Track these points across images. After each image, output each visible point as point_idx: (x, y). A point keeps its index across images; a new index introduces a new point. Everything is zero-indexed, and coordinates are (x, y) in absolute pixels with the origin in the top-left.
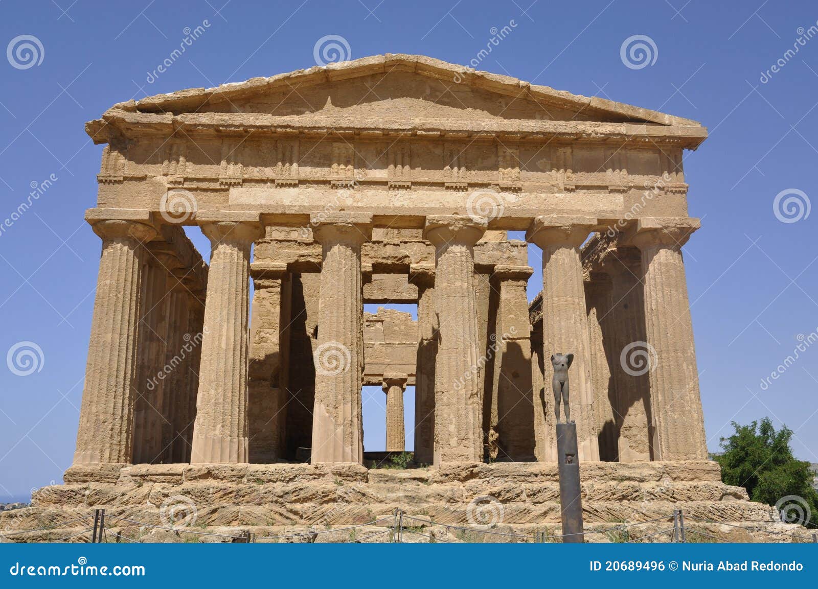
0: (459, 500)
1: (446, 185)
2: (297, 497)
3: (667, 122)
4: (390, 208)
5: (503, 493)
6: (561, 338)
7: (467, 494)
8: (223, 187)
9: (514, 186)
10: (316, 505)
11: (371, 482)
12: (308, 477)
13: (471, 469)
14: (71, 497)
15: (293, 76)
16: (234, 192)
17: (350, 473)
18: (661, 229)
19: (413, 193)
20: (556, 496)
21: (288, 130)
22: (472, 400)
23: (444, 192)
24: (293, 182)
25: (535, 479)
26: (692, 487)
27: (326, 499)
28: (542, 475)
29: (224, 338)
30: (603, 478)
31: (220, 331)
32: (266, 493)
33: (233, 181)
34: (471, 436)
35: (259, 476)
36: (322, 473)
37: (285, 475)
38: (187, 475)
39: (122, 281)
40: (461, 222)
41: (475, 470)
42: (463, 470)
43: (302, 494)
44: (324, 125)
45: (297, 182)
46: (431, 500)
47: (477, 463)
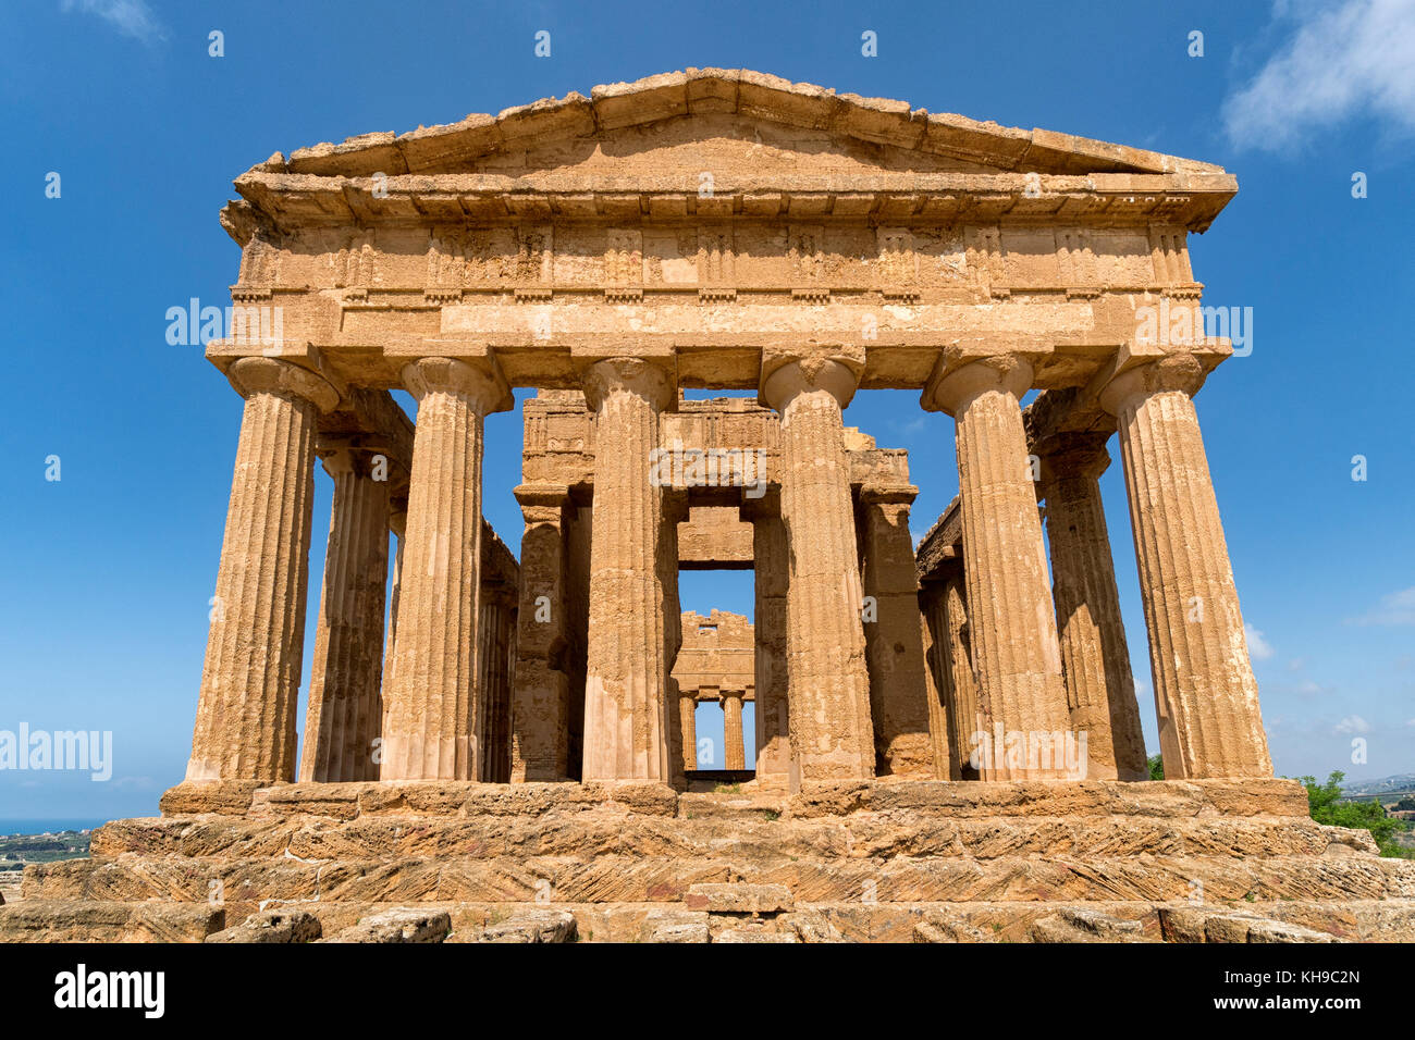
0: (841, 852)
1: (794, 292)
2: (550, 845)
3: (1166, 168)
4: (701, 334)
5: (920, 839)
6: (1000, 555)
7: (853, 840)
8: (431, 304)
9: (907, 293)
10: (581, 861)
11: (683, 816)
12: (572, 805)
13: (858, 792)
14: (155, 840)
15: (538, 108)
16: (450, 312)
17: (645, 800)
18: (1163, 357)
19: (741, 308)
20: (1018, 845)
21: (531, 197)
22: (852, 666)
23: (791, 307)
24: (543, 294)
25: (973, 812)
26: (1271, 828)
27: (602, 848)
28: (984, 804)
29: (432, 558)
30: (1096, 810)
31: (426, 546)
32: (493, 837)
33: (446, 293)
34: (853, 731)
35: (487, 803)
36: (597, 799)
37: (533, 802)
38: (364, 802)
39: (268, 464)
40: (822, 352)
41: (865, 794)
42: (843, 793)
43: (558, 840)
44: (589, 187)
45: (550, 293)
46: (791, 852)
47: (866, 781)
